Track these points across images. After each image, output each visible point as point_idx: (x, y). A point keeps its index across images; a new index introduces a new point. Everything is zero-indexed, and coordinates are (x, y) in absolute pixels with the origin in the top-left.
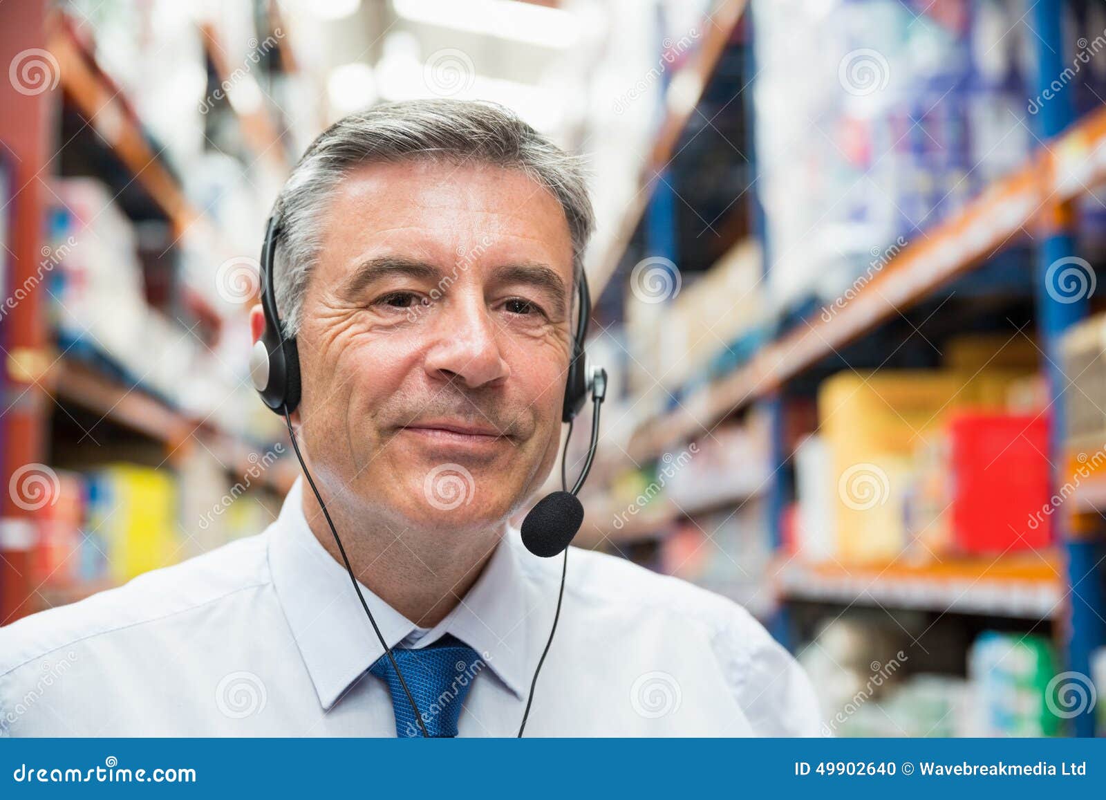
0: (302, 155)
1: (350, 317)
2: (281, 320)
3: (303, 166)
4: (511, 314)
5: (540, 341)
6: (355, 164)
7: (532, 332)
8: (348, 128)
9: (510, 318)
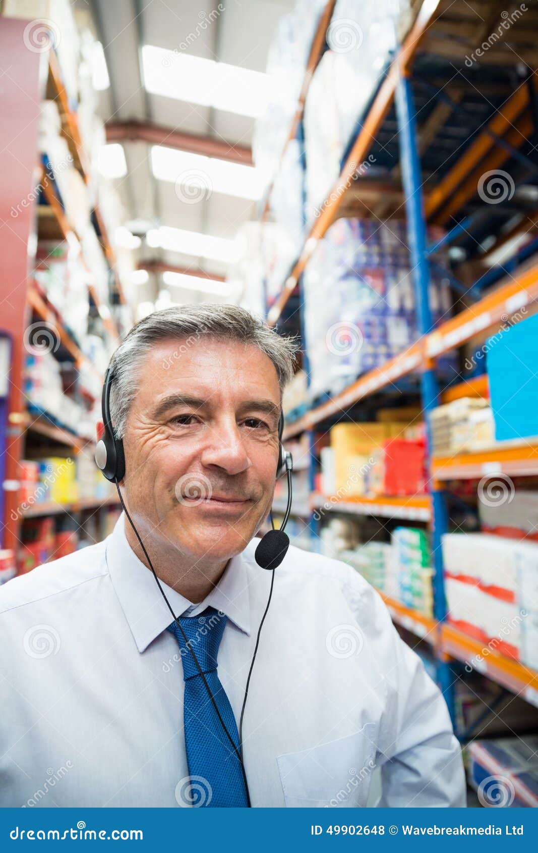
0: (127, 334)
1: (156, 430)
2: (114, 428)
3: (128, 340)
4: (250, 428)
5: (266, 444)
6: (158, 340)
7: (261, 439)
8: (156, 319)
9: (250, 431)
